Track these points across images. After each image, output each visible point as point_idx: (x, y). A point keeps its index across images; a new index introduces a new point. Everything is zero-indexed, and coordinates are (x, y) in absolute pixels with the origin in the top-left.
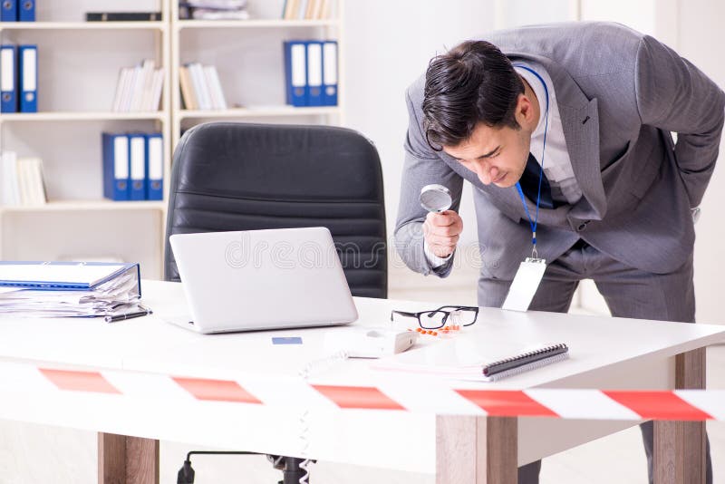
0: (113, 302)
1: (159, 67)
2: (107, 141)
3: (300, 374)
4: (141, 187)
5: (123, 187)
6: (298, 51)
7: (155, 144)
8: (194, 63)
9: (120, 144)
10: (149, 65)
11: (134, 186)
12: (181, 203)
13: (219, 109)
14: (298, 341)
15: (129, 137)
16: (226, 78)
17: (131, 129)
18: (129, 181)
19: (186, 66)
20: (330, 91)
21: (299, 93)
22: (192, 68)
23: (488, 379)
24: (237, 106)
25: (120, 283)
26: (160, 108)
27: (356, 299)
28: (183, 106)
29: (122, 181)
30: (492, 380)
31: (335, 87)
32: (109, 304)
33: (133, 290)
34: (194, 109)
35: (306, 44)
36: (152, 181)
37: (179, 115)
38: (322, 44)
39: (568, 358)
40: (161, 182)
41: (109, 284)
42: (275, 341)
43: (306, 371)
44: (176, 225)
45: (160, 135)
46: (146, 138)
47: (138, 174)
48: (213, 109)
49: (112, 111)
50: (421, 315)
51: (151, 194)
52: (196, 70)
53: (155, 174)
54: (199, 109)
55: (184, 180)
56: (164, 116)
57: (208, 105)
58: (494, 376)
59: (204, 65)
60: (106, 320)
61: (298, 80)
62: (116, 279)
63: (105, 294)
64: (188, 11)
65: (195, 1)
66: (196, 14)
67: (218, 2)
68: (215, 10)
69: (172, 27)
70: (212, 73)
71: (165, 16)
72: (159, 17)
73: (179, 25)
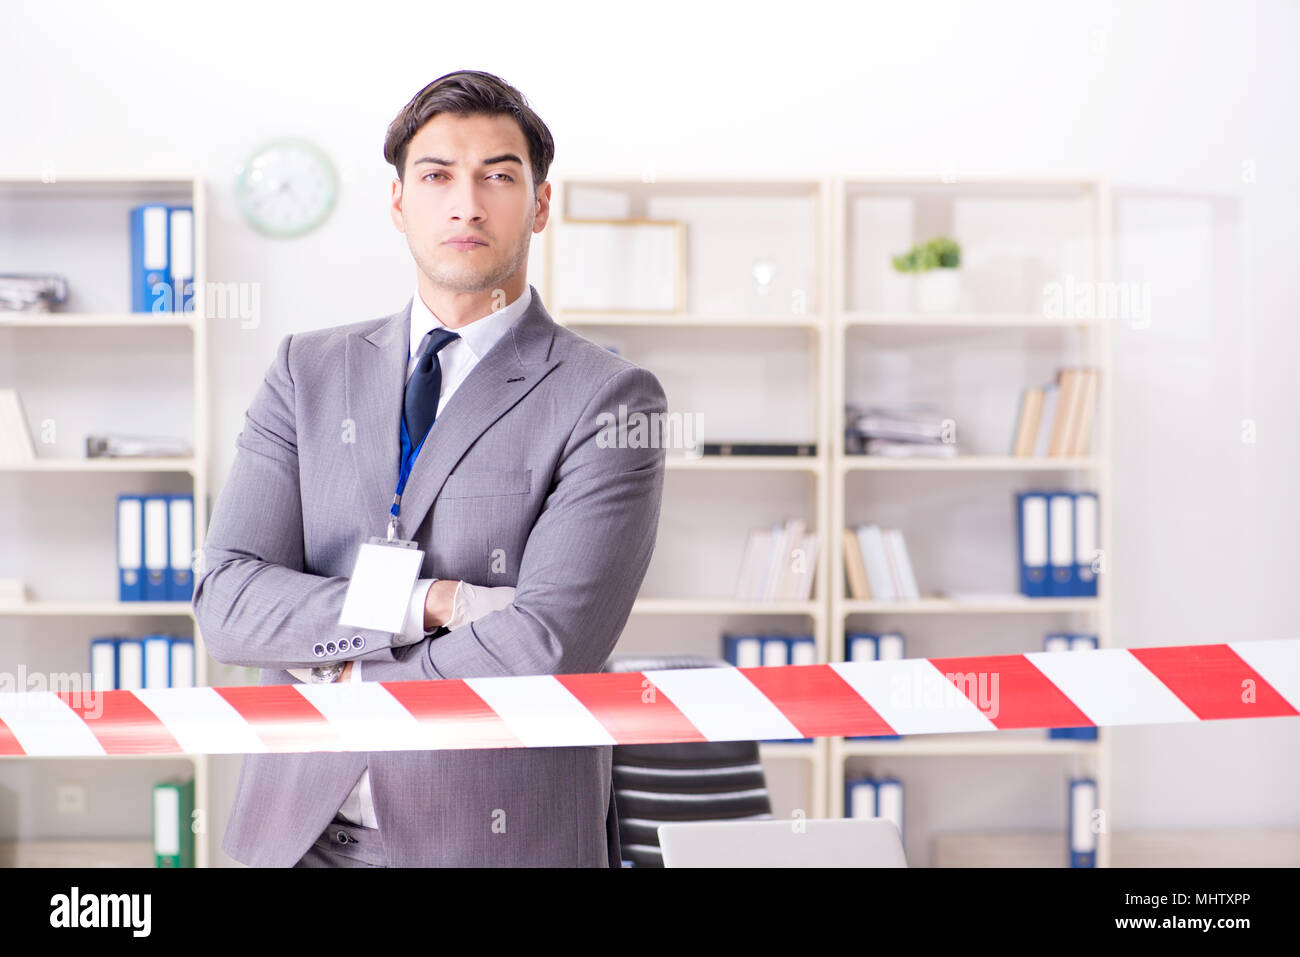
1: (810, 530)
2: (729, 647)
6: (1034, 509)
7: (802, 651)
8: (867, 524)
9: (749, 652)
10: (796, 527)
13: (907, 600)
15: (762, 640)
16: (918, 548)
17: (766, 628)
19: (854, 529)
20: (1086, 574)
21: (1037, 577)
22: (864, 533)
24: (939, 594)
26: (813, 595)
28: (849, 594)
31: (1095, 567)
34: (865, 598)
35: (1048, 496)
37: (842, 608)
38: (1074, 497)
45: (810, 638)
46: (789, 644)
48: (897, 598)
52: (871, 537)
54: (870, 596)
56: (817, 610)
57: (888, 593)
59: (885, 528)
61: (1035, 556)
64: (858, 442)
65: (869, 426)
66: (873, 447)
67: (906, 430)
68: (901, 441)
69: (832, 467)
70: (896, 541)
71: (823, 450)
72: (812, 451)
73: (845, 463)
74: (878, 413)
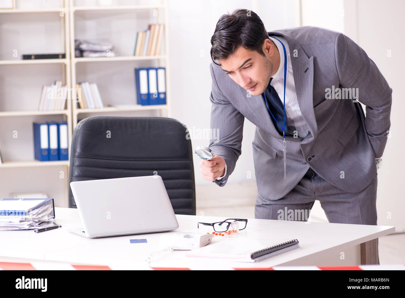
0: (39, 221)
1: (64, 85)
2: (36, 128)
3: (146, 261)
4: (56, 153)
5: (46, 153)
6: (143, 74)
7: (63, 128)
8: (84, 82)
9: (43, 129)
10: (59, 84)
11: (52, 152)
12: (77, 163)
13: (99, 108)
14: (145, 241)
15: (49, 125)
16: (102, 89)
17: (49, 120)
18: (49, 150)
19: (79, 83)
20: (162, 96)
21: (144, 98)
22: (83, 85)
23: (253, 261)
24: (109, 106)
25: (42, 210)
26: (66, 108)
27: (177, 216)
28: (79, 106)
29: (45, 149)
30: (256, 261)
31: (165, 93)
32: (36, 222)
33: (50, 214)
34: (85, 108)
35: (148, 70)
36: (62, 149)
37: (76, 111)
38: (157, 69)
39: (298, 247)
40: (67, 150)
41: (36, 211)
42: (132, 241)
43: (149, 258)
44: (74, 175)
45: (66, 123)
46: (58, 126)
47: (54, 146)
48: (96, 108)
49: (38, 110)
50: (215, 225)
51: (61, 157)
52: (86, 86)
53: (63, 145)
54: (88, 108)
55: (78, 150)
56: (68, 112)
57: (93, 106)
58: (257, 259)
59: (90, 83)
60: (35, 231)
61: (144, 90)
62: (41, 208)
63: (34, 217)
64: (80, 52)
65: (84, 47)
66: (85, 54)
67: (97, 48)
68: (95, 52)
69: (71, 62)
70: (95, 87)
71: (68, 56)
72: (64, 56)
73: (75, 60)
74: (87, 42)
